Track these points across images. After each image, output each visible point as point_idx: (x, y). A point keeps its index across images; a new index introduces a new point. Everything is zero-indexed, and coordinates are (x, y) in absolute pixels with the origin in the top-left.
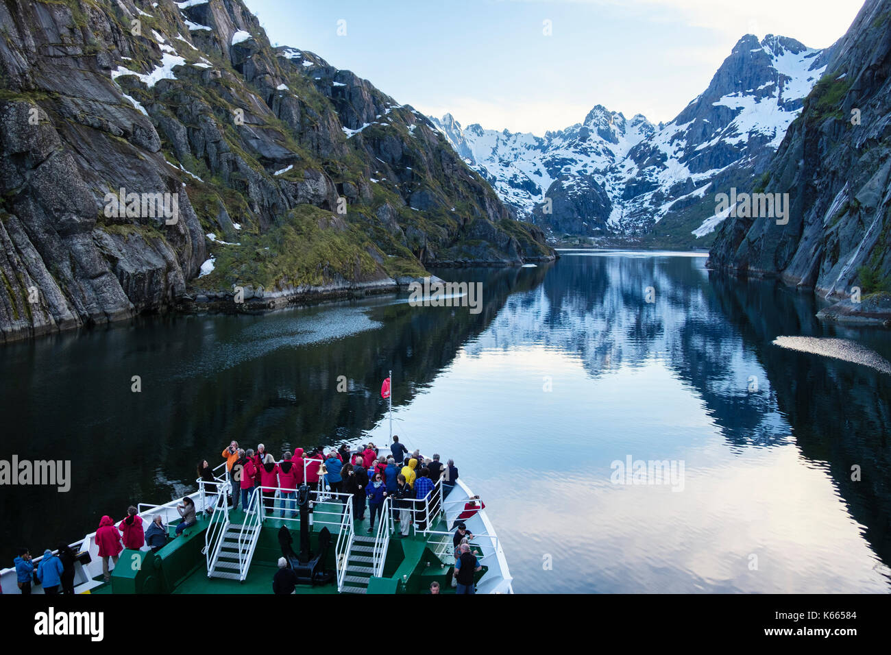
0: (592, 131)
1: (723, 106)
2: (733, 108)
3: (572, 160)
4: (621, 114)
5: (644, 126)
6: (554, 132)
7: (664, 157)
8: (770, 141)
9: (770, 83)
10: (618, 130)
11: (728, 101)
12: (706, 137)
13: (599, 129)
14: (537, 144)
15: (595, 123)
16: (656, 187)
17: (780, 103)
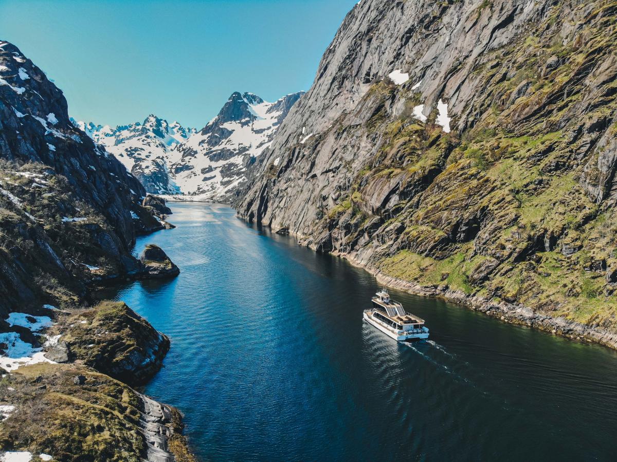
0: (149, 130)
1: (225, 128)
2: (230, 130)
3: (142, 149)
4: (165, 121)
5: (179, 129)
6: (122, 126)
7: (196, 152)
8: (248, 150)
9: (247, 119)
10: (164, 130)
11: (227, 126)
12: (216, 144)
13: (153, 129)
14: (112, 133)
15: (150, 125)
16: (192, 168)
17: (252, 130)
